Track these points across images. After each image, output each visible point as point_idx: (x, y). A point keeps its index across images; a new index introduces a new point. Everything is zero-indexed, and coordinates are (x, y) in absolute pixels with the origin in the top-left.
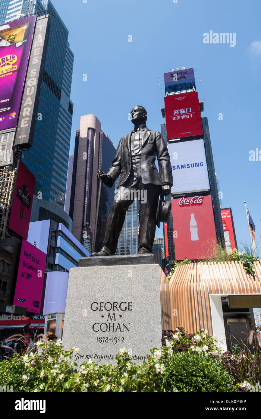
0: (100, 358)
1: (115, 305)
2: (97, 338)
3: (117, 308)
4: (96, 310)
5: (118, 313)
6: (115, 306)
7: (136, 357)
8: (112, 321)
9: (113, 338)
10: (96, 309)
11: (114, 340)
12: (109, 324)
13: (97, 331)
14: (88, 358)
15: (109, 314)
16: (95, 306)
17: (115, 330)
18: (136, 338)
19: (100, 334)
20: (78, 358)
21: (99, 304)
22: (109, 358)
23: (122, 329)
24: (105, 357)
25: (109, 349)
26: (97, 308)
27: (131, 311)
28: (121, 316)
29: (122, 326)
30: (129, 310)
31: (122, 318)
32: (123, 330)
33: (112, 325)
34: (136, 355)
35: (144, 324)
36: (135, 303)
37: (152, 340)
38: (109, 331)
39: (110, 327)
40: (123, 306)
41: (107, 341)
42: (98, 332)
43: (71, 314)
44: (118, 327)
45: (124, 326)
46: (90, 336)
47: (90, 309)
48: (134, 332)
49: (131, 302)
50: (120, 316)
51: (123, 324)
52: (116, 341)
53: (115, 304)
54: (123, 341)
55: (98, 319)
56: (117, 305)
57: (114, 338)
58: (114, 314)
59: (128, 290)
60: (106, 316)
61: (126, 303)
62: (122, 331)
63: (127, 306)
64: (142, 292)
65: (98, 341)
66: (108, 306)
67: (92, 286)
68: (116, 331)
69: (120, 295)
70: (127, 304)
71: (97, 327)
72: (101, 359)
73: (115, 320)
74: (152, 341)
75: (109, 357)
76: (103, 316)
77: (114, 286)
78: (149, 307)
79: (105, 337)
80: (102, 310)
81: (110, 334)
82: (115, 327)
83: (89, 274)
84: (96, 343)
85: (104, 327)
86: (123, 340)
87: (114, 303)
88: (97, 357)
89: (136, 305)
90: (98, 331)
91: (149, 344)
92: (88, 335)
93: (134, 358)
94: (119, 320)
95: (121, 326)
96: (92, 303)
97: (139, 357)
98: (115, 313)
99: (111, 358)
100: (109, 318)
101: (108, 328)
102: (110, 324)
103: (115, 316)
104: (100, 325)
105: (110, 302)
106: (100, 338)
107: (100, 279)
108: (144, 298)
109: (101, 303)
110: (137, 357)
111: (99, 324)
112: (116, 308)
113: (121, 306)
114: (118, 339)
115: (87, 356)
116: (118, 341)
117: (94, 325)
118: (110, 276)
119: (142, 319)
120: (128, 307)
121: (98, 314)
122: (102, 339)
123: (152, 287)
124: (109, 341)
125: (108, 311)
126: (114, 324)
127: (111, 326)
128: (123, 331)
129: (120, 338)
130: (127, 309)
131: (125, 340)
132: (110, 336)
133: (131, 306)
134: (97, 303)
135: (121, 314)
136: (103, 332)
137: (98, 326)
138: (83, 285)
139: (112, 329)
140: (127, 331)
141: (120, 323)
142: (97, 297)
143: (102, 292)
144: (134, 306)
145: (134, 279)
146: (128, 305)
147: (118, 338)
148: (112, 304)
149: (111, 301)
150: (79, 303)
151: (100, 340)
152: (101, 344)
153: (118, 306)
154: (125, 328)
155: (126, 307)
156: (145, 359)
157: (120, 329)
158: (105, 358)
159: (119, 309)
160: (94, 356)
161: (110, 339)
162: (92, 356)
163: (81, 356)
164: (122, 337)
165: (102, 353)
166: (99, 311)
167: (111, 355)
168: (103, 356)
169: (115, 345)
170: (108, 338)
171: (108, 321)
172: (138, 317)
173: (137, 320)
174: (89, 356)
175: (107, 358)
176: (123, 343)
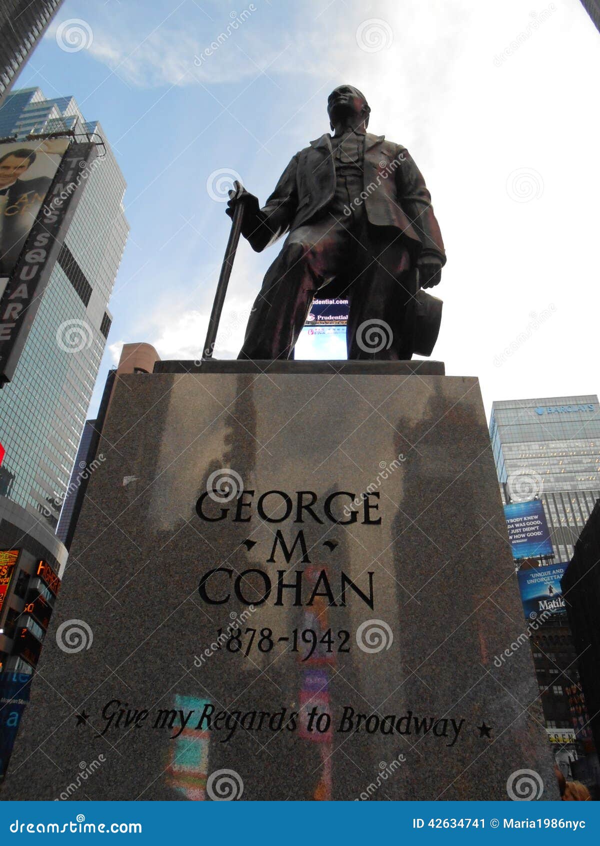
0: (232, 724)
1: (305, 503)
3: (316, 513)
4: (220, 519)
5: (317, 532)
6: (307, 507)
7: (413, 722)
8: (292, 560)
9: (295, 632)
10: (220, 515)
11: (300, 640)
12: (277, 575)
13: (219, 599)
14: (168, 721)
15: (279, 534)
16: (215, 504)
17: (305, 599)
18: (407, 635)
20: (114, 722)
22: (275, 725)
23: (337, 598)
24: (257, 720)
25: (274, 682)
26: (225, 511)
27: (374, 527)
28: (330, 544)
29: (340, 584)
30: (367, 521)
31: (336, 551)
32: (343, 600)
33: (290, 579)
34: (410, 713)
36: (391, 498)
38: (279, 602)
39: (281, 586)
40: (342, 507)
41: (266, 642)
42: (226, 605)
44: (322, 589)
45: (347, 585)
46: (183, 621)
47: (193, 513)
49: (377, 494)
50: (327, 543)
51: (344, 578)
52: (310, 645)
53: (307, 499)
54: (346, 646)
55: (226, 555)
56: (312, 504)
57: (300, 635)
58: (301, 535)
60: (265, 544)
61: (353, 496)
62: (338, 602)
66: (275, 506)
68: (310, 604)
71: (220, 587)
72: (234, 729)
73: (306, 560)
75: (279, 717)
76: (249, 543)
78: (455, 515)
79: (258, 629)
80: (249, 520)
81: (280, 616)
82: (308, 586)
85: (253, 587)
86: (345, 642)
87: (300, 494)
88: (212, 717)
89: (397, 505)
90: (226, 601)
92: (176, 616)
93: (403, 728)
94: (323, 561)
95: (336, 582)
96: (205, 491)
97: (428, 721)
98: (306, 531)
99: (284, 726)
100: (279, 552)
101: (274, 591)
102: (281, 573)
103: (307, 544)
104: (234, 578)
105: (284, 492)
110: (416, 719)
111: (230, 572)
112: (312, 513)
113: (333, 508)
114: (319, 640)
115: (161, 712)
116: (321, 648)
117: (208, 574)
119: (429, 557)
120: (362, 512)
121: (228, 533)
122: (244, 638)
124: (275, 647)
125: (273, 524)
126: (299, 574)
127: (285, 582)
128: (344, 604)
129: (329, 633)
130: (361, 518)
131: (353, 645)
132: (283, 626)
133: (377, 507)
135: (333, 538)
137: (223, 582)
139: (289, 594)
140: (364, 603)
141: (329, 571)
143: (250, 455)
144: (389, 507)
147: (320, 634)
148: (294, 498)
149: (288, 487)
152: (236, 658)
153: (318, 508)
154: (353, 592)
155: (353, 509)
156: (457, 731)
157: (329, 594)
158: (255, 726)
159: (324, 518)
160: (202, 712)
161: (281, 639)
162: (191, 712)
163: (130, 711)
164: (338, 631)
165: (243, 702)
166: (233, 523)
167: (284, 710)
168: (244, 711)
169: (306, 662)
170: (270, 633)
171: (272, 560)
172: (408, 550)
173: (408, 561)
174: (171, 715)
175: (265, 725)
176: (346, 654)
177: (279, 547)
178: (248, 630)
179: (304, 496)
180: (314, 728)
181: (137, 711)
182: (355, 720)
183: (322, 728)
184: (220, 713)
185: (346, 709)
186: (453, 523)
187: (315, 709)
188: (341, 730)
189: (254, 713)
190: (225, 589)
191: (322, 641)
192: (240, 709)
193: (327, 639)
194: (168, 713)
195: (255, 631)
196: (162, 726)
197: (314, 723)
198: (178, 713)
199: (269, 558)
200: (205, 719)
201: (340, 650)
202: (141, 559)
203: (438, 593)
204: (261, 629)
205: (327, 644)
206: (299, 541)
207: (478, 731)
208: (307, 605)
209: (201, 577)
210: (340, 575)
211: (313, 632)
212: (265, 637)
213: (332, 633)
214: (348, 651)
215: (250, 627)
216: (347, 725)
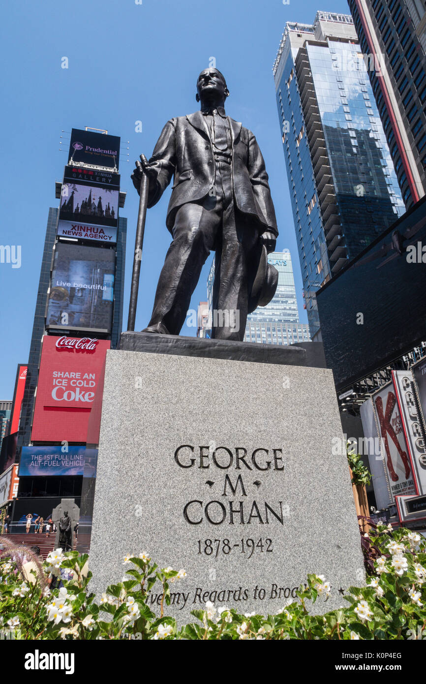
1: (240, 456)
2: (199, 542)
3: (247, 462)
4: (190, 466)
5: (249, 476)
6: (242, 459)
8: (236, 495)
9: (242, 540)
10: (190, 463)
11: (245, 546)
12: (229, 505)
13: (196, 521)
14: (176, 600)
15: (227, 477)
16: (186, 455)
17: (246, 519)
18: (302, 540)
19: (205, 531)
21: (197, 449)
22: (237, 598)
23: (263, 517)
24: (227, 595)
25: (234, 572)
26: (193, 461)
27: (280, 472)
28: (257, 483)
29: (264, 509)
30: (277, 468)
31: (261, 488)
32: (267, 519)
33: (236, 507)
35: (316, 504)
36: (289, 453)
37: (339, 545)
38: (232, 522)
39: (232, 511)
40: (262, 459)
41: (226, 548)
42: (201, 525)
43: (117, 473)
44: (255, 513)
45: (268, 510)
46: (177, 536)
47: (173, 461)
48: (295, 524)
49: (280, 450)
50: (255, 483)
51: (266, 505)
52: (251, 549)
53: (241, 453)
54: (270, 548)
55: (197, 491)
56: (244, 457)
57: (245, 542)
58: (240, 477)
59: (271, 421)
60: (219, 484)
61: (267, 451)
62: (264, 521)
63: (270, 457)
64: (303, 427)
65: (202, 550)
66: (223, 458)
67: (174, 402)
68: (249, 523)
69: (250, 430)
70: (271, 454)
71: (196, 513)
73: (244, 494)
74: (339, 547)
75: (238, 593)
76: (210, 483)
77: (234, 408)
78: (323, 465)
79: (222, 540)
80: (208, 467)
81: (233, 532)
82: (247, 511)
83: (166, 371)
84: (196, 556)
85: (215, 512)
86: (270, 545)
87: (237, 449)
88: (202, 596)
89: (292, 458)
90: (201, 522)
91: (333, 555)
92: (172, 533)
94: (254, 494)
95: (262, 509)
96: (179, 446)
98: (243, 475)
99: (241, 598)
100: (228, 489)
101: (228, 515)
102: (231, 503)
103: (244, 484)
104: (204, 507)
105: (227, 447)
106: (208, 543)
107: (196, 387)
108: (309, 443)
109: (201, 448)
111: (201, 503)
112: (245, 462)
113: (257, 459)
114: (256, 545)
115: (171, 594)
116: (257, 550)
117: (188, 505)
118: (220, 382)
119: (311, 491)
120: (273, 462)
121: (196, 476)
122: (214, 546)
123: (325, 418)
124: (232, 551)
125: (223, 470)
126: (241, 503)
127: (234, 509)
128: (267, 522)
129: (261, 540)
130: (273, 467)
131: (274, 547)
132: (236, 537)
133: (281, 459)
134: (192, 448)
135: (259, 480)
136: (216, 526)
137: (198, 510)
138: (150, 397)
139: (237, 517)
140: (278, 521)
141: (257, 501)
142: (190, 431)
143: (204, 421)
144: (288, 459)
145: (282, 395)
146: (273, 455)
147: (256, 542)
148: (233, 451)
149: (229, 445)
150: (140, 445)
151: (207, 547)
152: (210, 559)
153: (248, 458)
154: (272, 514)
155: (268, 460)
157: (259, 516)
158: (226, 599)
159: (252, 466)
160: (195, 593)
161: (235, 545)
162: (189, 593)
163: (152, 595)
164: (265, 539)
165: (218, 585)
166: (199, 469)
167: (241, 588)
168: (219, 591)
169: (250, 559)
170: (229, 542)
171: (225, 495)
172: (299, 487)
173: (300, 494)
174: (177, 596)
175: (231, 598)
176: (271, 553)
177: (228, 485)
178: (216, 540)
179: (239, 450)
180: (257, 597)
181: (157, 595)
182: (278, 591)
183: (262, 597)
184: (205, 593)
185: (273, 585)
186: (322, 470)
187: (257, 587)
188: (271, 597)
189: (225, 591)
190: (199, 514)
191: (257, 546)
192: (216, 590)
193: (260, 544)
194: (175, 595)
195: (220, 541)
196: (173, 603)
197: (257, 595)
198: (182, 594)
199: (223, 493)
200: (197, 597)
201: (267, 551)
202: (144, 495)
203: (317, 514)
204: (223, 540)
205: (260, 548)
206: (239, 482)
207: (338, 592)
208: (247, 523)
209: (184, 506)
210: (264, 504)
211: (252, 541)
212: (226, 545)
213: (263, 541)
214: (271, 551)
215: (217, 539)
216: (274, 595)
